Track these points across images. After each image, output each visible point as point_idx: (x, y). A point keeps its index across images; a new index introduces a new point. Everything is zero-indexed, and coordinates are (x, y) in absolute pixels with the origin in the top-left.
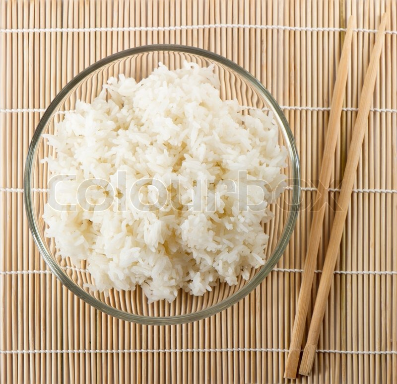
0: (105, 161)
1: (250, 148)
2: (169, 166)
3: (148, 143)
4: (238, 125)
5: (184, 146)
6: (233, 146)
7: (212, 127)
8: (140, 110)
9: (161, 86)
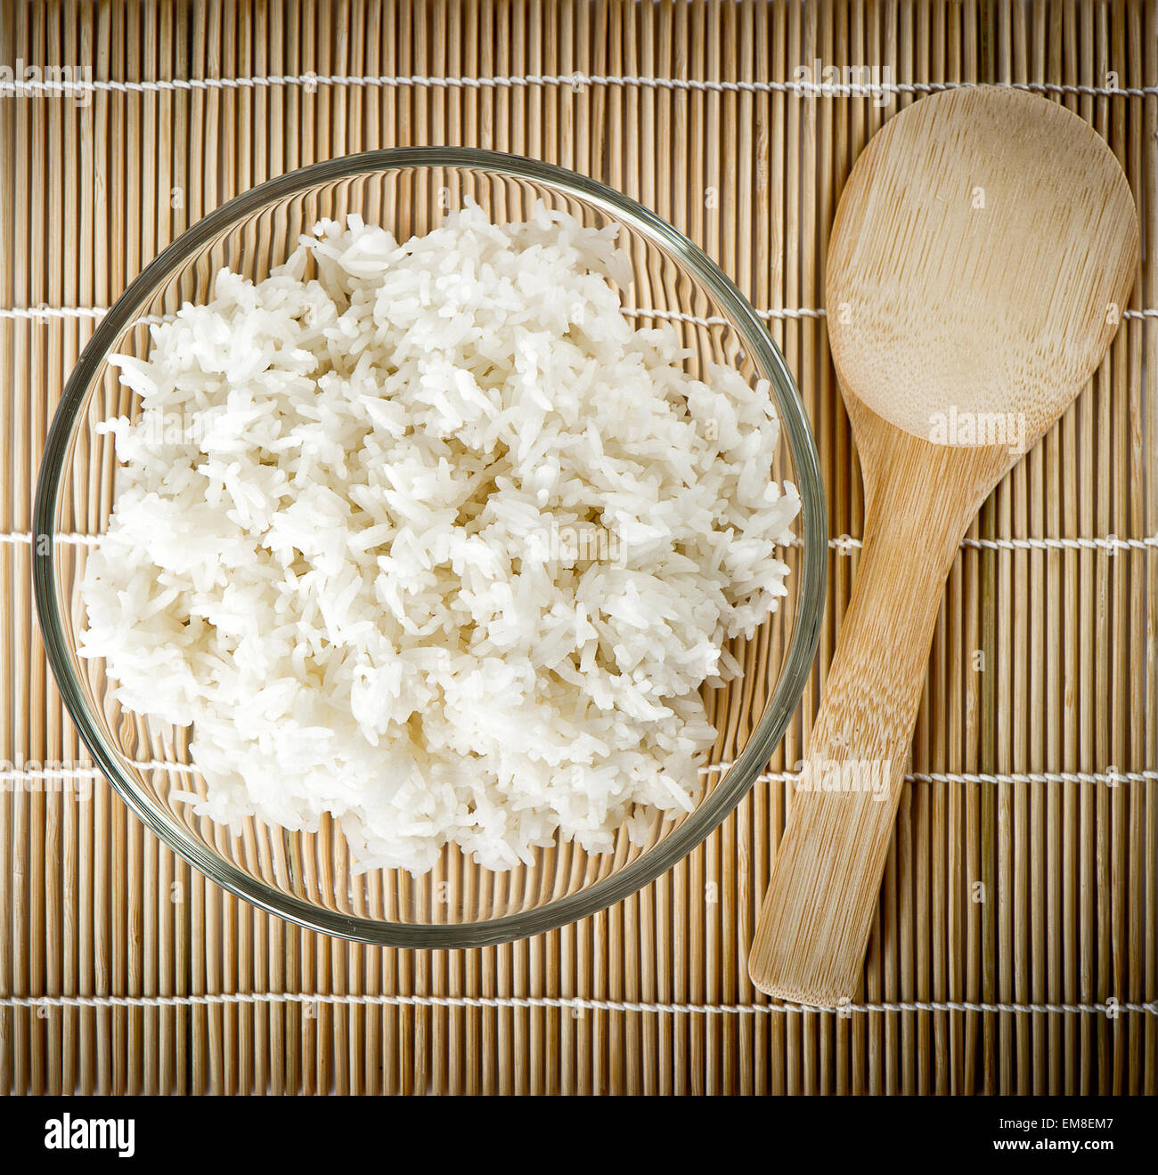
0: (270, 462)
1: (691, 478)
2: (447, 506)
3: (398, 430)
4: (667, 404)
5: (501, 451)
6: (642, 469)
7: (588, 410)
8: (391, 327)
9: (459, 269)
